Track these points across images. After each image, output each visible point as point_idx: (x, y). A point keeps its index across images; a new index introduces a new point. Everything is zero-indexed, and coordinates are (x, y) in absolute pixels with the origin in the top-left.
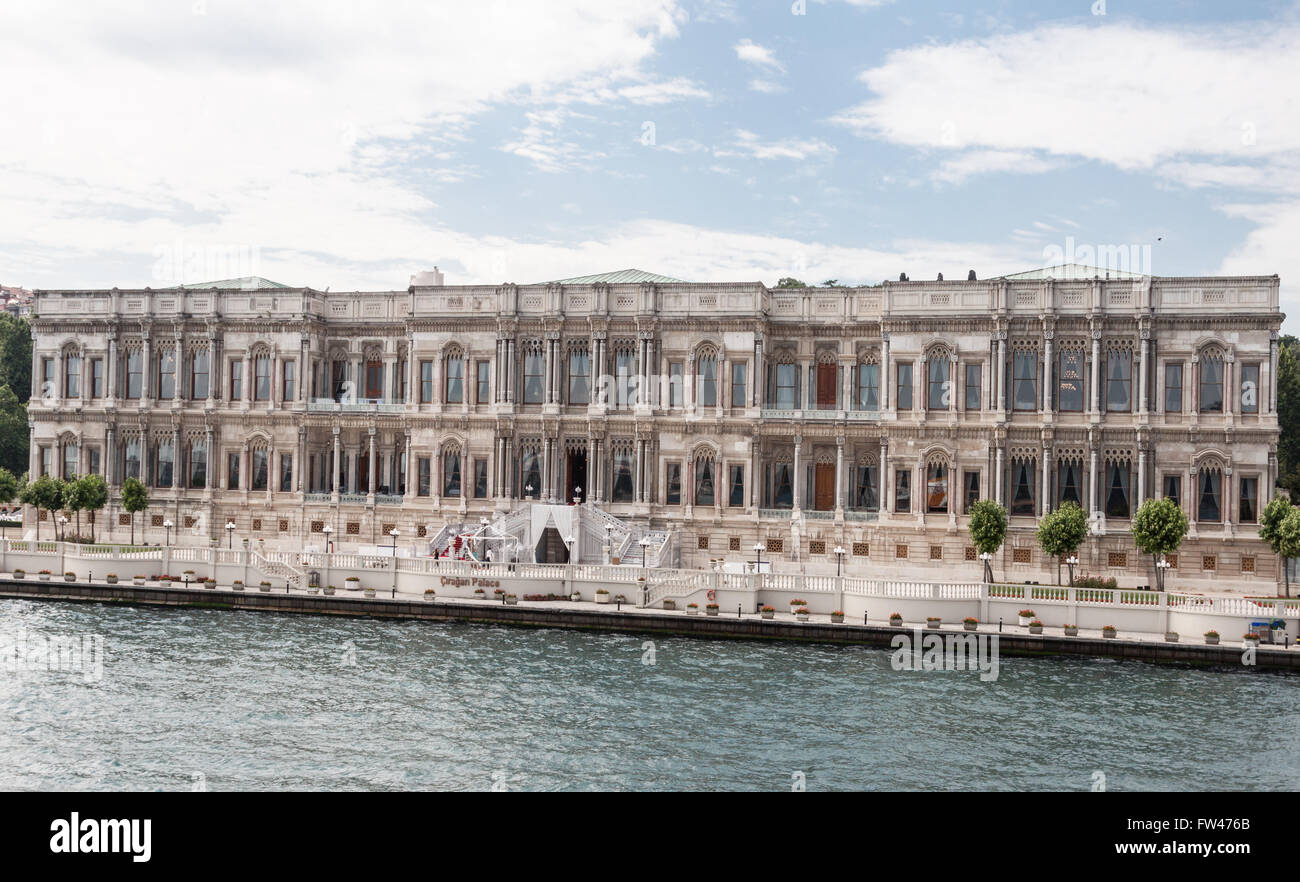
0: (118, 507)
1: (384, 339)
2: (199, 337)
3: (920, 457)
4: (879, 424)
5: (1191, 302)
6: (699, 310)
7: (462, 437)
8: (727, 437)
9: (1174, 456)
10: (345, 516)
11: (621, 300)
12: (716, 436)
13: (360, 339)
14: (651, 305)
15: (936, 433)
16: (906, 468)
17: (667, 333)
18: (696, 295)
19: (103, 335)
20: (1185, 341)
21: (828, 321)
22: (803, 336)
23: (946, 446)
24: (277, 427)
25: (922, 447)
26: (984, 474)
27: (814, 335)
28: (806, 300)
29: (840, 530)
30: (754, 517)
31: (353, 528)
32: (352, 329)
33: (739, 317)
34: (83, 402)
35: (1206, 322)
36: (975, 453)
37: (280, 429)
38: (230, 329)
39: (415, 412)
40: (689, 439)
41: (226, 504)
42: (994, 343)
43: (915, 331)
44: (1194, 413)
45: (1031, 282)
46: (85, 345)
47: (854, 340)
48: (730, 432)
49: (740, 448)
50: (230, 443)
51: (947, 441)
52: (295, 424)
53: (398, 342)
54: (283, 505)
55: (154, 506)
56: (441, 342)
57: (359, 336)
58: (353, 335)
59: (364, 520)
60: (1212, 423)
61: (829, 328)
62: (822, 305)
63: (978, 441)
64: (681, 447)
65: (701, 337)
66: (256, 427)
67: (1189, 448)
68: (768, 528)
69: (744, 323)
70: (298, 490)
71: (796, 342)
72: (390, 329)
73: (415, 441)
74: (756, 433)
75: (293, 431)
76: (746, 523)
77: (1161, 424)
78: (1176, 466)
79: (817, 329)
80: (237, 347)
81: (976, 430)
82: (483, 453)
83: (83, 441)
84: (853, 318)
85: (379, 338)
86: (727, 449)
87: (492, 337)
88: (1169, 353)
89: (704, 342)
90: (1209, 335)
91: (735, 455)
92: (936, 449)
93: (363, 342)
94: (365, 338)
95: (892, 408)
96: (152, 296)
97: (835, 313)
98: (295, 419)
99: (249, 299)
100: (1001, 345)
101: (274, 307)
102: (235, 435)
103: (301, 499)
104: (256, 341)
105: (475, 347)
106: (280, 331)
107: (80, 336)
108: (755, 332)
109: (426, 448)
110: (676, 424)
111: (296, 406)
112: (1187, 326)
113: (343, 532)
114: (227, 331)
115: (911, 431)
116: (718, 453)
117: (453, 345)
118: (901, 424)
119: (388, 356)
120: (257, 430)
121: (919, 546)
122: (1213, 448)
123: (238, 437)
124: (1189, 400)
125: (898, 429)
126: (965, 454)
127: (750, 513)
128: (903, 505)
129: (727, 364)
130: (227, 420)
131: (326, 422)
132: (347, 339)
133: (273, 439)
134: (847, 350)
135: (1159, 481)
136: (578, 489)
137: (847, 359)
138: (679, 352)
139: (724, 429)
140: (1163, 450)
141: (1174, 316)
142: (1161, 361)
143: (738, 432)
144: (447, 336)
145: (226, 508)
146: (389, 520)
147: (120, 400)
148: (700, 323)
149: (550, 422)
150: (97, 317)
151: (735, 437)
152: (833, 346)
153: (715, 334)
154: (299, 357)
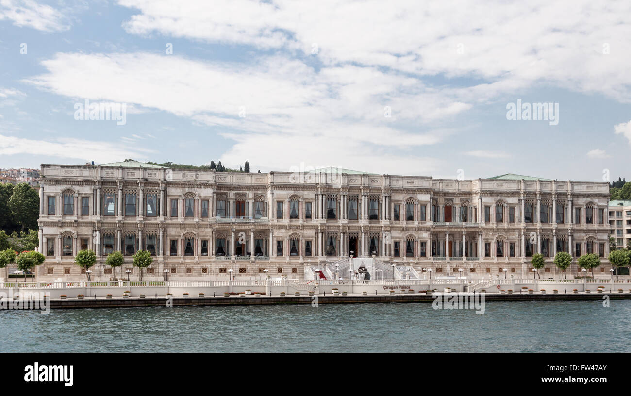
0: (104, 266)
1: (247, 192)
2: (152, 189)
3: (495, 238)
4: (480, 227)
5: (583, 189)
6: (407, 186)
7: (300, 233)
8: (420, 232)
9: (579, 237)
10: (239, 266)
11: (373, 181)
12: (415, 232)
13: (234, 192)
14: (388, 183)
15: (500, 230)
16: (489, 242)
17: (393, 194)
18: (406, 180)
19: (90, 186)
20: (582, 201)
21: (451, 191)
22: (440, 196)
23: (503, 234)
24: (200, 229)
25: (495, 235)
26: (517, 244)
27: (444, 196)
28: (441, 183)
29: (466, 264)
30: (432, 260)
31: (243, 270)
32: (230, 187)
33: (425, 189)
34: (78, 217)
35: (588, 196)
36: (514, 237)
37: (202, 229)
38: (171, 186)
39: (275, 222)
40: (404, 233)
41: (171, 262)
42: (520, 201)
43: (492, 196)
44: (585, 224)
45: (531, 181)
46: (78, 191)
47: (460, 198)
48: (421, 230)
49: (426, 236)
50: (172, 236)
51: (503, 233)
52: (210, 227)
53: (255, 194)
54: (205, 262)
55: (126, 264)
56: (288, 194)
57: (233, 190)
58: (230, 190)
59: (249, 267)
60: (590, 227)
61: (451, 193)
62: (447, 185)
63: (514, 233)
64: (401, 236)
65: (409, 196)
66: (188, 228)
67: (584, 235)
68: (437, 264)
69: (426, 191)
70: (212, 255)
71: (437, 198)
72: (250, 188)
73: (276, 234)
74: (431, 230)
75: (209, 230)
76: (428, 262)
77: (575, 227)
78: (580, 240)
79: (445, 194)
80: (176, 194)
81: (514, 229)
82: (310, 238)
83: (78, 235)
84: (460, 190)
85: (245, 192)
86: (420, 236)
87: (314, 193)
88: (577, 205)
89: (410, 197)
90: (589, 200)
91: (424, 238)
92: (500, 236)
93: (236, 193)
94: (236, 191)
95: (484, 222)
96: (123, 170)
97: (452, 189)
98: (211, 225)
99: (182, 173)
100: (523, 201)
101: (197, 177)
102: (175, 232)
103: (214, 259)
104: (187, 191)
105: (306, 197)
106: (201, 188)
107: (74, 187)
108: (430, 194)
109: (282, 237)
110: (399, 227)
111: (211, 219)
112: (582, 197)
113: (238, 272)
114: (169, 187)
115: (491, 229)
116: (417, 238)
117: (294, 196)
118: (487, 227)
119: (249, 199)
120: (188, 230)
121: (495, 268)
122: (591, 234)
123: (177, 233)
124: (583, 220)
125: (486, 229)
126: (511, 237)
127: (430, 259)
128: (488, 255)
129: (419, 206)
130: (170, 226)
131: (227, 226)
132: (227, 191)
133: (198, 234)
134: (457, 201)
135: (575, 245)
136: (352, 252)
137: (457, 204)
138: (399, 201)
139: (419, 229)
140: (575, 235)
141: (579, 194)
142: (574, 207)
143: (424, 230)
144: (292, 192)
145: (170, 264)
146: (262, 266)
147: (102, 216)
148: (408, 190)
149: (344, 226)
150: (85, 178)
151: (424, 232)
152: (451, 200)
153: (414, 195)
154: (211, 199)
